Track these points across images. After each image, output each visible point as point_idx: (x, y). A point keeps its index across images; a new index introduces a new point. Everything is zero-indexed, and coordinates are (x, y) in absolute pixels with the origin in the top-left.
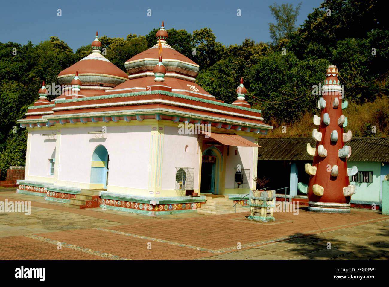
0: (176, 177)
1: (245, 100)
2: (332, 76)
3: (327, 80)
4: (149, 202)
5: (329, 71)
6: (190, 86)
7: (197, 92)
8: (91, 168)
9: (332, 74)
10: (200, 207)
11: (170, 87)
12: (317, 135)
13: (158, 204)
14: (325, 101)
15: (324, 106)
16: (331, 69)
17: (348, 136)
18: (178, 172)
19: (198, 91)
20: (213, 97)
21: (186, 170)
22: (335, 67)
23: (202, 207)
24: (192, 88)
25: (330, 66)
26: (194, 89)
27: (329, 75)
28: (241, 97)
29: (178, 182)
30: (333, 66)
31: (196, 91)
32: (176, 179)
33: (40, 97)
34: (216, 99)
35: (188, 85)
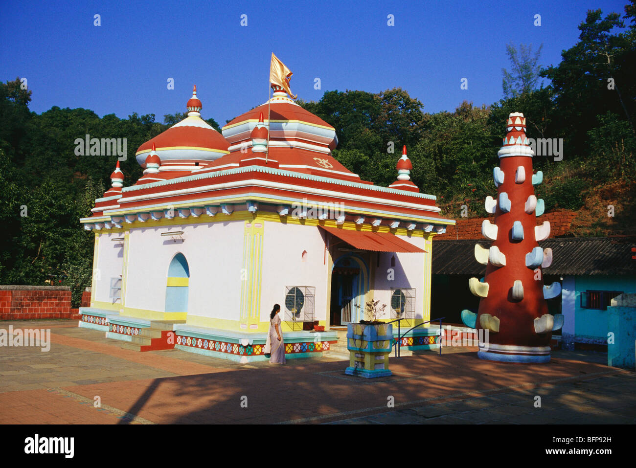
0: (286, 301)
1: (410, 180)
2: (514, 130)
3: (506, 138)
4: (238, 340)
5: (510, 122)
6: (319, 159)
7: (329, 169)
8: (166, 287)
9: (514, 127)
10: (328, 349)
11: (277, 161)
12: (490, 230)
13: (251, 344)
14: (502, 172)
15: (502, 181)
16: (514, 119)
17: (542, 232)
18: (289, 293)
19: (332, 167)
20: (357, 176)
21: (303, 290)
22: (521, 115)
23: (330, 349)
24: (321, 162)
25: (512, 115)
26: (324, 164)
27: (510, 129)
28: (404, 175)
29: (290, 310)
30: (517, 114)
31: (327, 166)
32: (286, 304)
33: (112, 185)
34: (362, 179)
35: (315, 159)
